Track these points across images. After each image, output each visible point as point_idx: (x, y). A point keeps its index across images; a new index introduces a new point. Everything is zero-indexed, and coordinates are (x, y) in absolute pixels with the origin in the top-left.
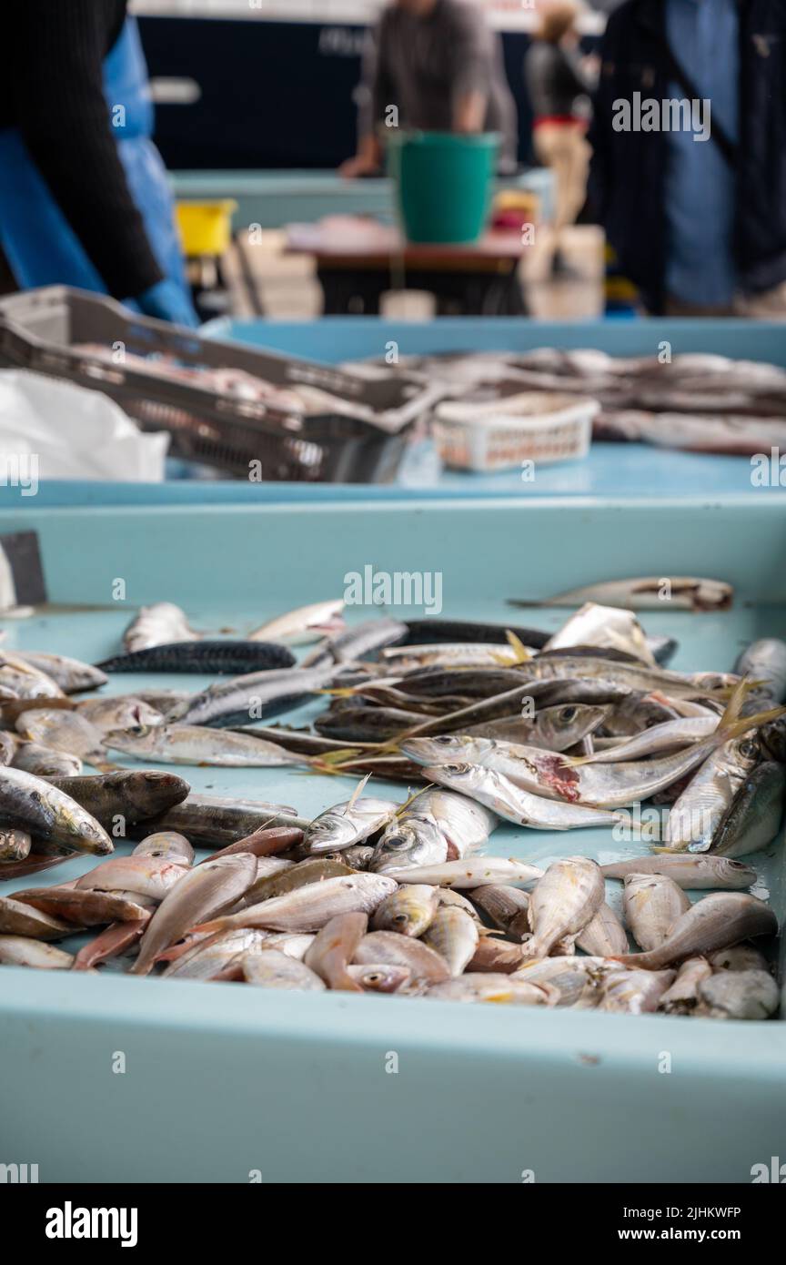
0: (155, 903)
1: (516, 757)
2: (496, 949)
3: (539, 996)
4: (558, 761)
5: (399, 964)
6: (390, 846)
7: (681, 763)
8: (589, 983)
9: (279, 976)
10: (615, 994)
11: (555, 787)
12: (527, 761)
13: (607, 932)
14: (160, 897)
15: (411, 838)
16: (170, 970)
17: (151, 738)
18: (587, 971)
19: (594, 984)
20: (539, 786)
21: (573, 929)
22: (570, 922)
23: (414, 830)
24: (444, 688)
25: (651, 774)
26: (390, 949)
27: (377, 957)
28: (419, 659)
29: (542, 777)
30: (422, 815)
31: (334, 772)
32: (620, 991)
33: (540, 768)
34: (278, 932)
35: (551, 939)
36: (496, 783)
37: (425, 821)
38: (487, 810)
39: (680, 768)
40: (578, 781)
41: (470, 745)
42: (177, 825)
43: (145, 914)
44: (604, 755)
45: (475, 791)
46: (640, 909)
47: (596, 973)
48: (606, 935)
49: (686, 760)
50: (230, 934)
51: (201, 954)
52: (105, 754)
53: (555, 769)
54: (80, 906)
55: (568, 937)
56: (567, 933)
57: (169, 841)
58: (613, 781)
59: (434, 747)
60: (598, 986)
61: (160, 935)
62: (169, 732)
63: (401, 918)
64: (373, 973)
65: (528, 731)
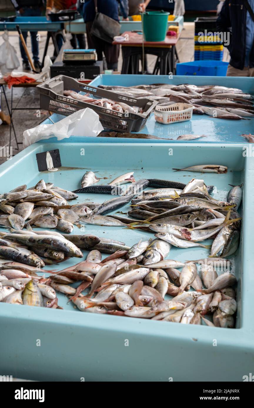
0: (94, 275)
1: (176, 229)
2: (172, 289)
3: (182, 306)
4: (186, 230)
5: (150, 296)
6: (147, 257)
7: (215, 231)
8: (194, 299)
9: (124, 301)
10: (199, 304)
11: (185, 237)
12: (179, 230)
13: (197, 283)
14: (95, 273)
15: (152, 255)
16: (98, 295)
17: (90, 218)
18: (193, 296)
19: (195, 300)
20: (182, 237)
21: (190, 283)
22: (189, 282)
23: (153, 253)
24: (159, 205)
25: (208, 233)
26: (149, 291)
27: (145, 293)
28: (153, 194)
29: (182, 234)
30: (155, 248)
31: (133, 228)
32: (200, 303)
33: (182, 232)
34: (122, 285)
35: (185, 287)
36: (172, 238)
37: (155, 250)
38: (170, 244)
39: (215, 232)
40: (191, 235)
41: (166, 226)
42: (97, 248)
43: (92, 279)
44: (197, 228)
45: (167, 240)
46: (205, 276)
47: (195, 297)
48: (197, 284)
49: (216, 230)
50: (112, 286)
51: (105, 291)
52: (79, 222)
53: (186, 232)
54: (77, 277)
55: (189, 285)
56: (189, 284)
57: (96, 254)
58: (199, 235)
59: (157, 227)
60: (196, 301)
61: (96, 285)
62: (94, 217)
63: (151, 282)
64: (145, 298)
65: (179, 220)
